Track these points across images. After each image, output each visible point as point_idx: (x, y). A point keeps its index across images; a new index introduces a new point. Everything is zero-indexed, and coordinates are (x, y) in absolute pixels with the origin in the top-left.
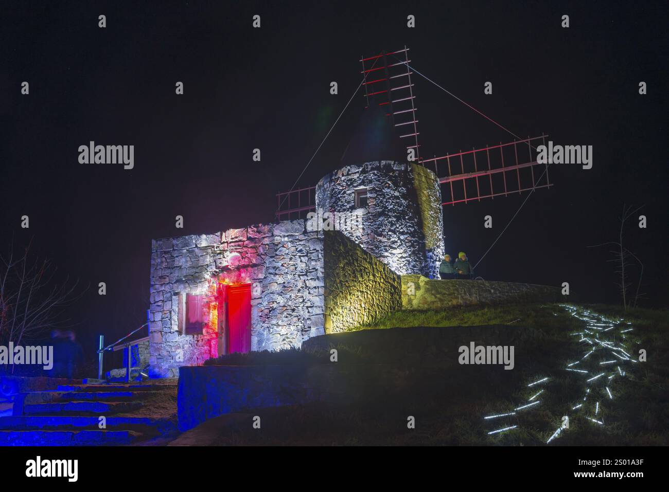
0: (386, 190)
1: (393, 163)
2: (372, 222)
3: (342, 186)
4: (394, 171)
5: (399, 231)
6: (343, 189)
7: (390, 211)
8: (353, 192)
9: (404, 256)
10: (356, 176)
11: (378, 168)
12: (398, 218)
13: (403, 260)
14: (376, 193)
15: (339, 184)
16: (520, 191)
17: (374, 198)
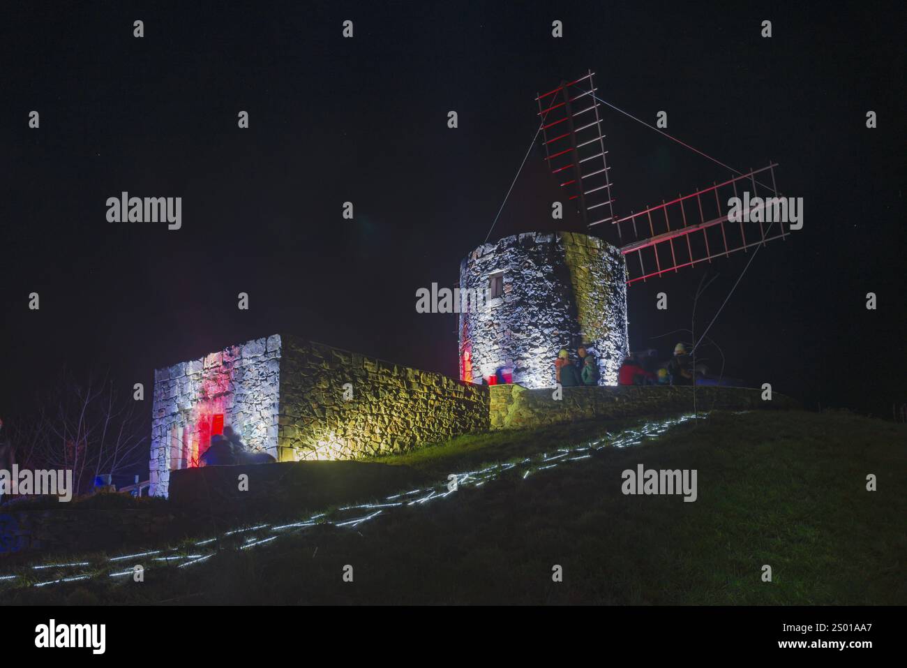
0: (525, 272)
1: (534, 234)
2: (508, 316)
3: (477, 272)
4: (536, 245)
5: (542, 323)
6: (478, 275)
7: (530, 298)
8: (488, 279)
9: (549, 356)
10: (490, 258)
11: (515, 244)
12: (541, 307)
13: (549, 361)
14: (512, 277)
15: (474, 270)
16: (745, 247)
17: (510, 283)
